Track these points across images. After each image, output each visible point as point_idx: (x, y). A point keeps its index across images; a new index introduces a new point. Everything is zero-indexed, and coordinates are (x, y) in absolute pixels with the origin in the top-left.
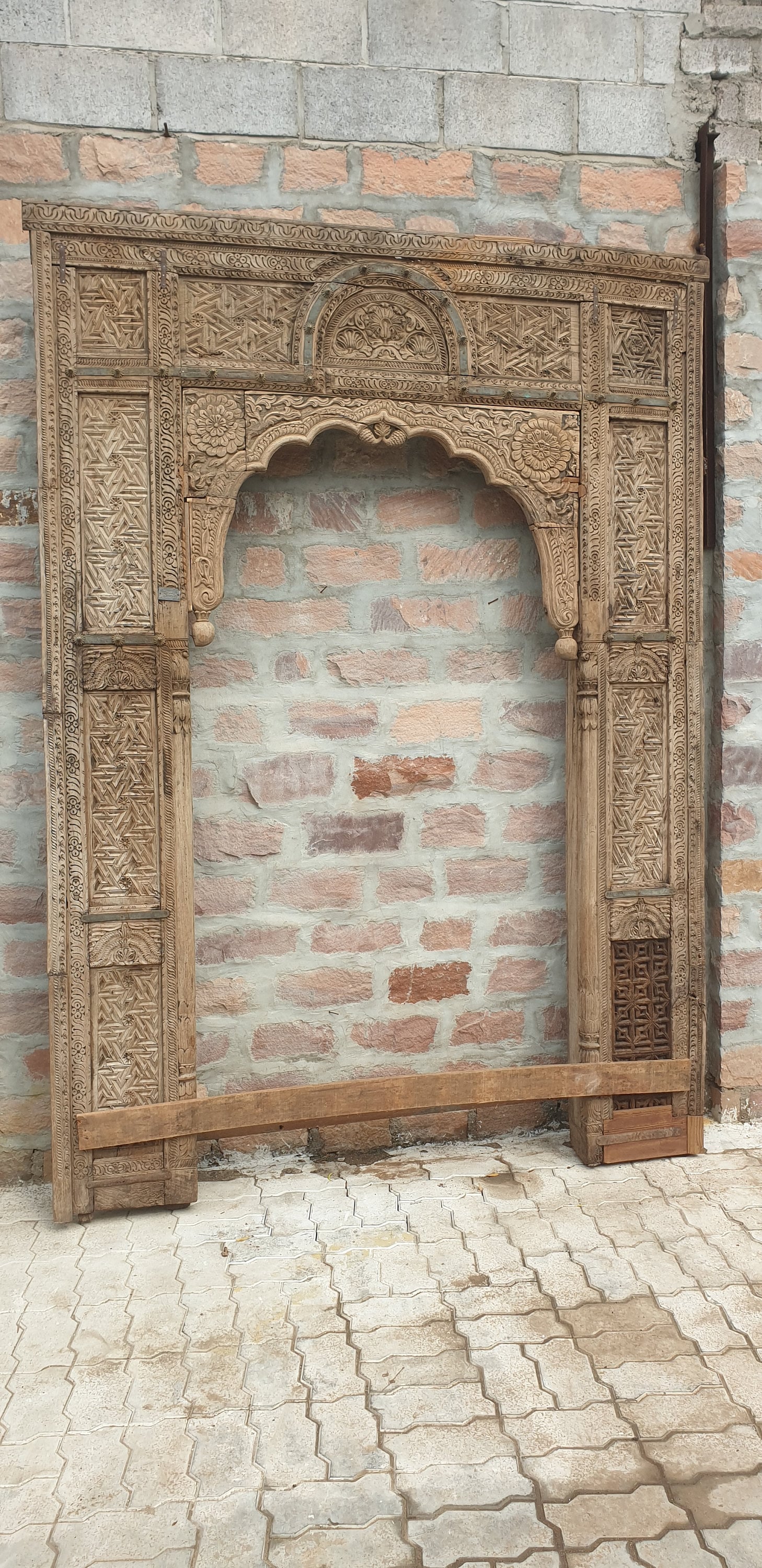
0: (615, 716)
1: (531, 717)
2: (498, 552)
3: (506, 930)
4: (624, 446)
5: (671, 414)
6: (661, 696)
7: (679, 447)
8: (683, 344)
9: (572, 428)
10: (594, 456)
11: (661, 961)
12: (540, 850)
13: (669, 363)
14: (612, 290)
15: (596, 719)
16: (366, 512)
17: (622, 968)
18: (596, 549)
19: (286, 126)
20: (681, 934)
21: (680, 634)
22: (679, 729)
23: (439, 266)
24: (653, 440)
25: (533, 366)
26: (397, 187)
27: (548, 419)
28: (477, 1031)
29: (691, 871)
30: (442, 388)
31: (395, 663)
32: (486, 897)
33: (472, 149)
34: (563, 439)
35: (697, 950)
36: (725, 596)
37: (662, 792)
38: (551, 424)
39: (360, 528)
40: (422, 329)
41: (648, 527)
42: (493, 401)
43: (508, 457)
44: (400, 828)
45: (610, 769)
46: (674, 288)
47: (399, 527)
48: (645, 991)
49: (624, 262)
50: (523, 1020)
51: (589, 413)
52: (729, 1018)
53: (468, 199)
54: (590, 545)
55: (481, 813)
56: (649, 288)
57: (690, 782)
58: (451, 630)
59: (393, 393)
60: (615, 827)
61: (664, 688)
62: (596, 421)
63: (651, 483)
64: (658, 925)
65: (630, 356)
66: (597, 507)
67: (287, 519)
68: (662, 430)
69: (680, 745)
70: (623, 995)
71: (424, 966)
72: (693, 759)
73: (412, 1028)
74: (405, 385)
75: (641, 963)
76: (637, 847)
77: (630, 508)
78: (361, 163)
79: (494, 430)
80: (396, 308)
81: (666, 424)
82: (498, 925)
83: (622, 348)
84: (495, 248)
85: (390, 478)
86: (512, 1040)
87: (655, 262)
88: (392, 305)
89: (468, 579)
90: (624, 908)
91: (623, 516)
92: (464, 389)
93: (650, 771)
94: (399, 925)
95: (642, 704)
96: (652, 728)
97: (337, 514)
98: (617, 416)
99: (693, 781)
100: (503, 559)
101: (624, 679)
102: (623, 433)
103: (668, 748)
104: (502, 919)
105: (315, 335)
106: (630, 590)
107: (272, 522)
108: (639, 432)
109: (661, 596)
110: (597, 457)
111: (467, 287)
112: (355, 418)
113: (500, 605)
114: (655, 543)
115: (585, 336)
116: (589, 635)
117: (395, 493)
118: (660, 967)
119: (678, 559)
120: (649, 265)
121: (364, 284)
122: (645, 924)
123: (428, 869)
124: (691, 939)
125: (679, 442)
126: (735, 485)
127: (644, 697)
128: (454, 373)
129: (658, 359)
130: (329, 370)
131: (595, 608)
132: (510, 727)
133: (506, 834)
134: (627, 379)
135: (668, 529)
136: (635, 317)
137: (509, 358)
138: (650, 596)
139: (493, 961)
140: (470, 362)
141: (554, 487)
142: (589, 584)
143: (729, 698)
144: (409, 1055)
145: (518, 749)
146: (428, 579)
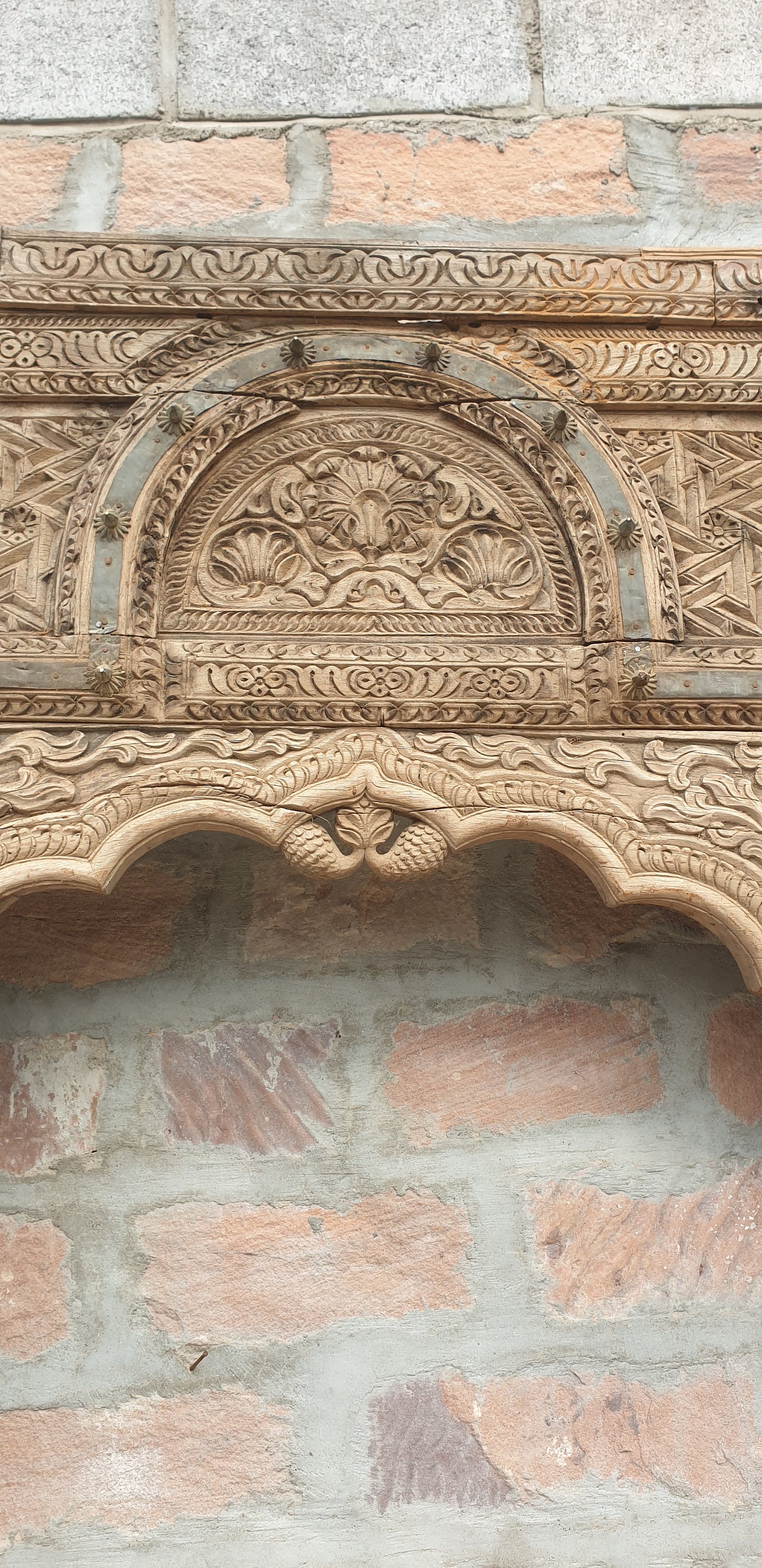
16: (345, 1083)
19: (128, 95)
23: (535, 335)
26: (422, 207)
30: (564, 682)
33: (621, 112)
39: (325, 1141)
40: (492, 515)
47: (458, 1128)
53: (618, 221)
58: (662, 1492)
59: (396, 708)
67: (84, 1120)
74: (436, 680)
78: (324, 160)
80: (403, 460)
84: (706, 276)
85: (423, 971)
88: (392, 453)
89: (706, 1299)
92: (640, 682)
97: (250, 1093)
105: (131, 544)
107: (31, 1133)
111: (629, 385)
112: (265, 793)
117: (440, 1019)
121: (298, 392)
128: (602, 636)
130: (177, 647)
140: (656, 598)
146: (567, 1305)
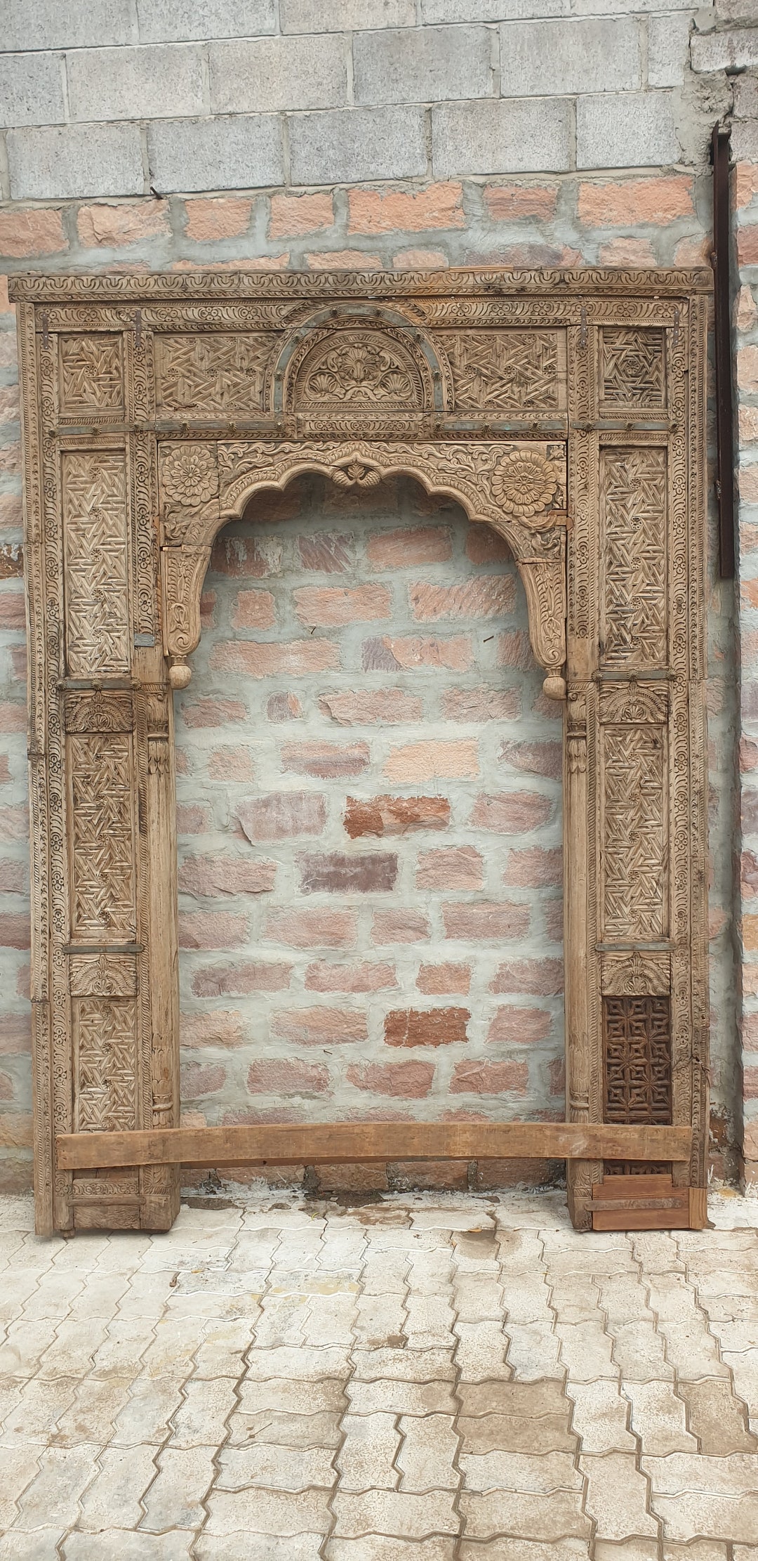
0: (607, 758)
1: (531, 757)
2: (493, 588)
3: (507, 978)
4: (618, 474)
5: (672, 437)
6: (661, 737)
7: (681, 472)
8: (686, 362)
9: (558, 459)
10: (582, 486)
11: (661, 1020)
12: (543, 895)
13: (670, 384)
14: (602, 312)
15: (585, 761)
16: (355, 552)
17: (616, 1025)
18: (584, 584)
19: (272, 176)
20: (683, 992)
21: (682, 671)
22: (681, 773)
23: (413, 301)
24: (651, 466)
25: (516, 397)
26: (384, 225)
27: (532, 450)
28: (477, 1080)
29: (693, 925)
30: (416, 425)
31: (387, 702)
32: (486, 942)
33: (461, 178)
34: (548, 470)
35: (700, 1010)
36: (742, 630)
37: (662, 839)
38: (534, 456)
39: (349, 569)
40: (397, 367)
41: (645, 559)
42: (471, 435)
43: (488, 493)
44: (394, 869)
45: (601, 814)
46: (674, 303)
47: (389, 566)
48: (642, 1051)
49: (614, 281)
50: (527, 1072)
51: (575, 442)
52: (753, 1085)
53: (458, 230)
54: (577, 580)
55: (478, 855)
56: (645, 306)
57: (693, 830)
58: (444, 668)
59: (365, 435)
60: (608, 876)
61: (664, 730)
62: (583, 450)
63: (648, 512)
64: (655, 982)
65: (626, 379)
66: (585, 540)
67: (277, 562)
68: (662, 454)
69: (682, 789)
70: (616, 1054)
71: (420, 1011)
72: (695, 805)
73: (409, 1073)
74: (377, 425)
75: (637, 1021)
76: (632, 898)
77: (624, 539)
78: (347, 204)
79: (473, 465)
80: (369, 348)
81: (666, 448)
82: (498, 971)
83: (616, 371)
84: (471, 278)
85: (379, 518)
86: (515, 1092)
87: (649, 278)
88: (366, 345)
89: (461, 616)
90: (617, 961)
91: (615, 548)
92: (438, 426)
93: (647, 817)
94: (394, 967)
95: (639, 746)
96: (651, 771)
97: (326, 555)
98: (608, 443)
99: (696, 829)
100: (499, 595)
101: (617, 720)
102: (616, 461)
103: (668, 793)
104: (503, 966)
105: (285, 382)
106: (624, 626)
107: (261, 566)
108: (635, 458)
109: (661, 631)
110: (586, 487)
111: (443, 321)
112: (327, 461)
113: (496, 642)
114: (654, 575)
115: (572, 362)
116: (575, 674)
117: (385, 533)
118: (659, 1027)
119: (679, 592)
120: (643, 282)
121: (335, 326)
122: (641, 980)
123: (423, 911)
124: (694, 998)
125: (681, 467)
126: (752, 509)
127: (641, 738)
128: (428, 410)
129: (657, 380)
130: (300, 415)
131: (583, 645)
132: (508, 767)
133: (506, 878)
134: (621, 403)
135: (668, 559)
136: (631, 337)
137: (488, 391)
138: (648, 631)
139: (493, 1009)
140: (446, 397)
141: (540, 520)
142: (576, 621)
143: (748, 738)
144: (406, 1100)
145: (517, 790)
146: (420, 618)
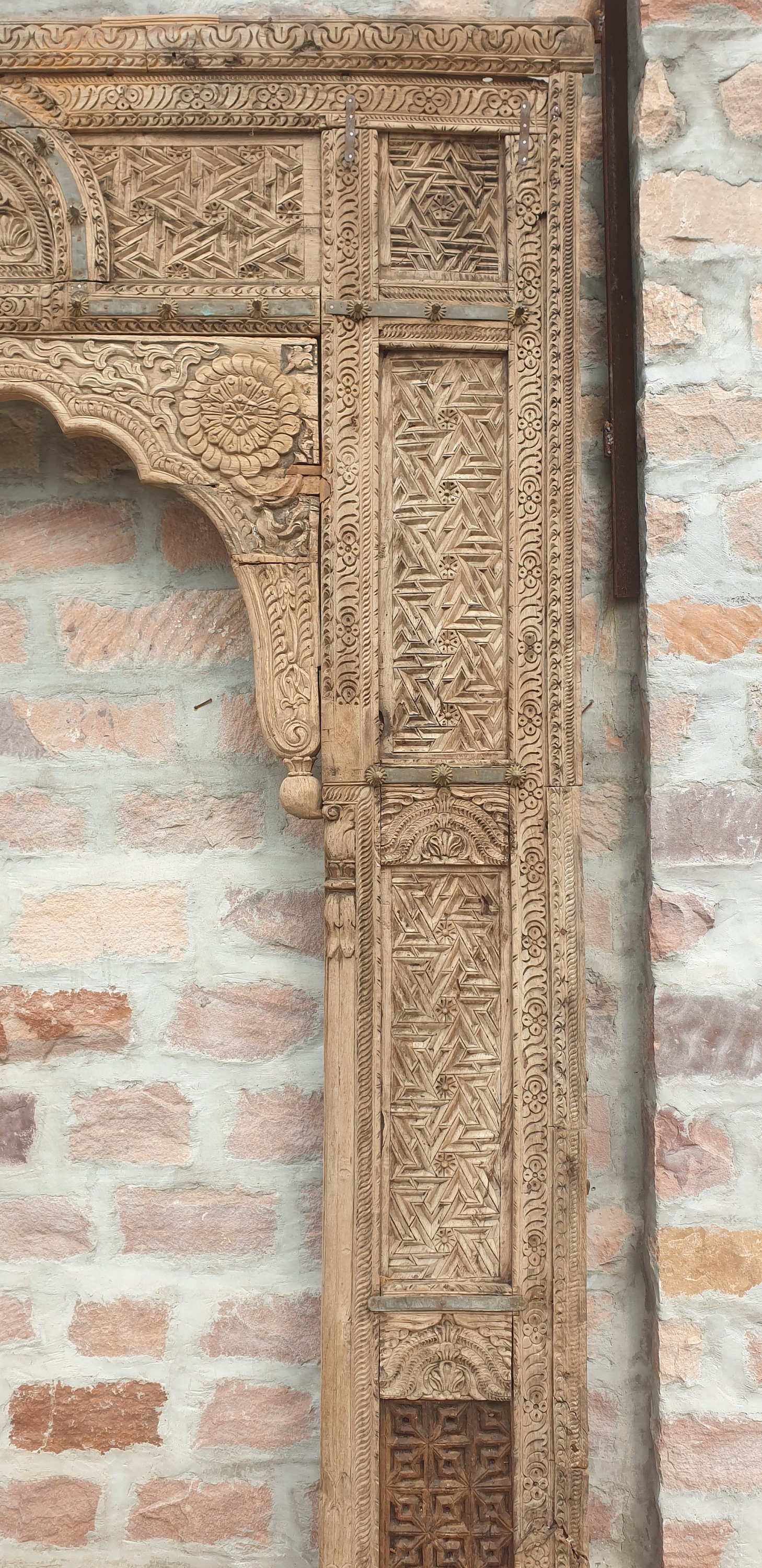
0: (396, 931)
1: (279, 917)
2: (209, 614)
3: (234, 1328)
4: (415, 402)
5: (516, 334)
6: (498, 892)
7: (533, 399)
8: (542, 198)
9: (302, 370)
10: (347, 421)
11: (496, 1447)
13: (511, 236)
14: (385, 104)
15: (352, 936)
17: (409, 1457)
18: (351, 603)
20: (536, 1394)
21: (534, 770)
22: (535, 962)
23: (35, 83)
24: (478, 386)
25: (226, 259)
27: (254, 354)
28: (178, 1518)
29: (558, 1263)
31: (20, 816)
32: (197, 1261)
34: (283, 391)
35: (569, 1433)
36: (651, 694)
37: (499, 1090)
38: (257, 364)
40: (8, 203)
41: (467, 559)
42: (138, 325)
43: (172, 430)
44: (28, 1123)
45: (384, 1041)
46: (519, 89)
47: (23, 571)
48: (456, 1510)
49: (405, 44)
50: (268, 1503)
51: (332, 340)
52: (681, 1555)
54: (338, 595)
55: (181, 1101)
56: (465, 94)
57: (557, 1075)
58: (124, 755)
60: (395, 1162)
61: (504, 878)
62: (349, 353)
63: (471, 471)
64: (484, 1372)
65: (430, 227)
66: (352, 520)
68: (499, 367)
69: (537, 994)
70: (408, 1515)
71: (75, 1385)
72: (560, 1027)
73: (55, 1500)
75: (447, 1449)
76: (441, 1206)
77: (425, 521)
79: (143, 380)
81: (504, 354)
82: (217, 1316)
83: (412, 214)
84: (141, 37)
86: (246, 1541)
87: (470, 38)
89: (153, 663)
90: (411, 1332)
91: (409, 539)
92: (79, 306)
93: (471, 1047)
94: (29, 1304)
95: (456, 907)
96: (478, 956)
98: (396, 342)
99: (563, 1073)
100: (220, 626)
101: (414, 858)
102: (413, 376)
103: (510, 1000)
104: (226, 1306)
106: (427, 683)
108: (449, 372)
109: (496, 693)
110: (353, 423)
111: (91, 116)
113: (215, 711)
114: (482, 589)
115: (329, 194)
116: (335, 771)
117: (14, 512)
118: (492, 1460)
119: (530, 622)
120: (459, 46)
122: (455, 1368)
123: (82, 1202)
124: (557, 1407)
125: (533, 388)
126: (669, 473)
127: (460, 894)
128: (63, 279)
129: (490, 231)
131: (348, 718)
132: (239, 937)
133: (233, 1142)
134: (422, 272)
135: (509, 561)
136: (440, 152)
137: (175, 247)
138: (472, 694)
139: (208, 1387)
141: (271, 484)
142: (335, 672)
143: (665, 897)
144: (49, 1548)
145: (254, 979)
146: (78, 664)
